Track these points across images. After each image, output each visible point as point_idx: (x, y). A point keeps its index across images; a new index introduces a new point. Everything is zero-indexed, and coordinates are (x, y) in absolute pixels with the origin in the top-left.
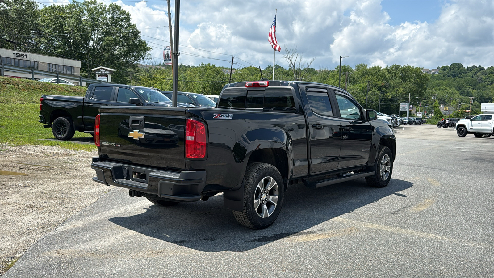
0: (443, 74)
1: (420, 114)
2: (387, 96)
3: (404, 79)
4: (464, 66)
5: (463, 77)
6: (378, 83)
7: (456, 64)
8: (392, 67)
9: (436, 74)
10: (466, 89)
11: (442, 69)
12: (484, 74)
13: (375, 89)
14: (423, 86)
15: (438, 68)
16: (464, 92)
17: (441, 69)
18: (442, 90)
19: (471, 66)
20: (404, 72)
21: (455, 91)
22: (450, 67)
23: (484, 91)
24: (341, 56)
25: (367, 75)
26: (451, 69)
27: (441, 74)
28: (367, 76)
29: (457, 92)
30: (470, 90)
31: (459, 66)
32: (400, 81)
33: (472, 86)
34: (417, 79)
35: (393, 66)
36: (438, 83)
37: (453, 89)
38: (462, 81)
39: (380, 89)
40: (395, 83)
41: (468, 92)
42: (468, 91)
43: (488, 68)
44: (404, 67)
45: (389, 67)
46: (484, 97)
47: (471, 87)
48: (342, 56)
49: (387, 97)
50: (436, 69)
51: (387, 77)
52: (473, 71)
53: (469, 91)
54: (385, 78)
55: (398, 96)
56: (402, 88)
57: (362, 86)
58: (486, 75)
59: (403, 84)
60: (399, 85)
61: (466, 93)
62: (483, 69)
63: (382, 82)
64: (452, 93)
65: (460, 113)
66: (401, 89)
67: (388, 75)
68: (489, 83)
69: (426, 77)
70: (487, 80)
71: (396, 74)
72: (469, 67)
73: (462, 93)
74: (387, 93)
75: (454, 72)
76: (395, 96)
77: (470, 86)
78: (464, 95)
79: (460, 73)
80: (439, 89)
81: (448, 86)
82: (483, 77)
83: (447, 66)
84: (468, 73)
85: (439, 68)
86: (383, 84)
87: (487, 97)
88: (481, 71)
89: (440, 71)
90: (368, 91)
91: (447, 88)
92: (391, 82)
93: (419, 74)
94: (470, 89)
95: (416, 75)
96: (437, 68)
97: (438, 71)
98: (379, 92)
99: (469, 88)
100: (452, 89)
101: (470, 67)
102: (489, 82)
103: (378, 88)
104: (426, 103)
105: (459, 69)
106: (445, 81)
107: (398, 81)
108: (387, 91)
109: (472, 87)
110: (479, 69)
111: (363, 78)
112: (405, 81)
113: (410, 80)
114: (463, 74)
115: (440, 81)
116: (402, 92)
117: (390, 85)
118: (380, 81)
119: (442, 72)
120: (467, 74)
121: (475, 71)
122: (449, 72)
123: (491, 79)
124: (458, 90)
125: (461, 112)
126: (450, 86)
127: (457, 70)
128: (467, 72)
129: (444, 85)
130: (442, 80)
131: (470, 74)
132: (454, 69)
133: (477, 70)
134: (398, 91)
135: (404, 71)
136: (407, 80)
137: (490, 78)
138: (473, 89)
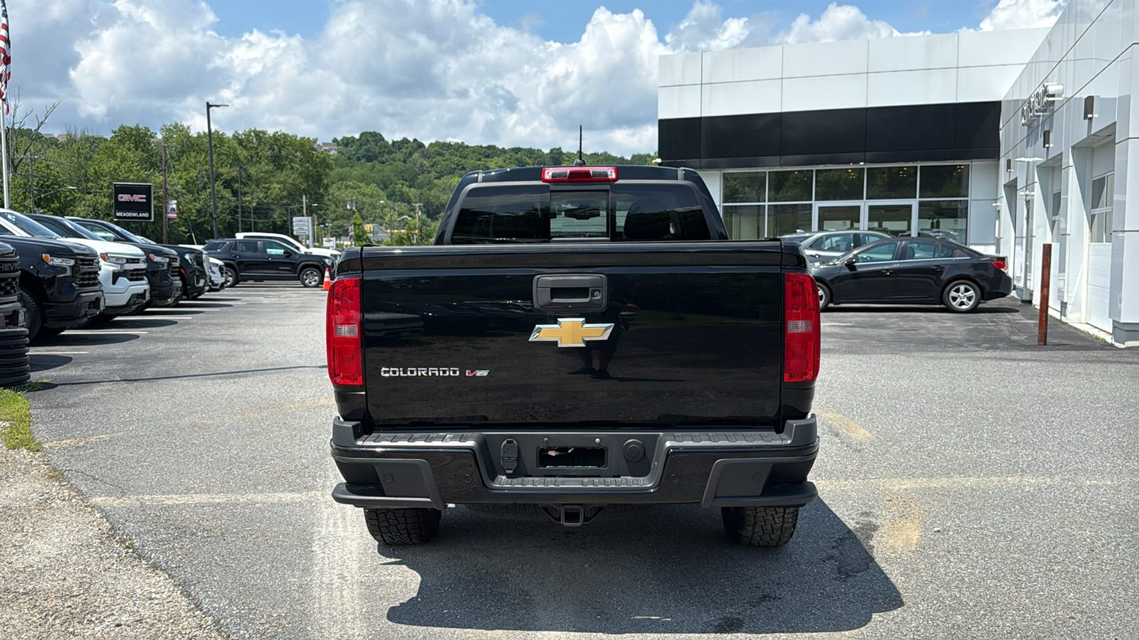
0: (347, 155)
1: (330, 241)
2: (247, 201)
3: (279, 164)
4: (386, 139)
5: (387, 161)
6: (221, 170)
7: (371, 133)
8: (248, 135)
9: (332, 153)
10: (398, 187)
11: (343, 143)
12: (426, 155)
13: (218, 186)
14: (321, 179)
15: (335, 140)
16: (394, 192)
17: (341, 143)
18: (352, 188)
19: (398, 138)
20: (276, 147)
21: (376, 190)
22: (358, 140)
23: (430, 191)
24: (208, 103)
25: (194, 151)
26: (361, 144)
27: (343, 154)
28: (193, 154)
29: (382, 193)
30: (405, 189)
31: (377, 137)
32: (270, 167)
33: (407, 181)
34: (307, 165)
35: (250, 132)
36: (341, 174)
37: (373, 186)
38: (387, 169)
39: (227, 184)
40: (261, 172)
41: (402, 194)
42: (401, 192)
43: (431, 144)
44: (274, 135)
45: (241, 133)
46: (432, 203)
47: (405, 182)
48: (210, 104)
49: (247, 203)
50: (331, 142)
51: (242, 158)
52: (404, 150)
53: (403, 190)
54: (237, 160)
55: (270, 201)
56: (277, 183)
57: (185, 179)
58: (429, 158)
59: (279, 175)
60: (270, 177)
61: (399, 195)
62: (421, 146)
63: (232, 170)
64: (371, 196)
65: (405, 237)
66: (275, 185)
67: (242, 153)
68: (437, 175)
69: (324, 160)
70: (433, 169)
71: (258, 151)
72: (395, 140)
73: (391, 196)
74: (245, 194)
75: (368, 151)
76: (265, 201)
77: (404, 180)
78: (396, 199)
79: (380, 153)
80: (347, 187)
81: (362, 181)
82: (425, 162)
83: (353, 137)
84: (396, 152)
85: (337, 140)
86: (234, 174)
87: (438, 203)
88: (420, 150)
89: (340, 147)
90: (201, 191)
91: (361, 185)
92: (252, 171)
93: (309, 153)
94: (405, 187)
95: (303, 154)
96: (333, 141)
97: (336, 147)
98: (227, 194)
99: (402, 184)
100: (370, 187)
101: (397, 142)
102: (436, 172)
103: (224, 182)
104: (324, 217)
105: (379, 144)
106: (355, 170)
107: (267, 167)
108: (246, 189)
109: (407, 183)
110: (415, 146)
111: (184, 157)
112: (280, 167)
113: (291, 166)
114: (386, 156)
115: (344, 169)
116: (279, 192)
117: (249, 176)
118: (226, 166)
119: (344, 150)
120: (394, 155)
121: (409, 150)
122: (359, 150)
123: (439, 166)
124: (383, 190)
125: (407, 235)
126: (363, 179)
127: (373, 146)
128: (393, 152)
129: (352, 178)
130: (348, 168)
131: (400, 156)
132: (369, 145)
133: (412, 147)
134: (270, 191)
135: (277, 145)
136: (285, 165)
137: (437, 165)
138: (411, 187)
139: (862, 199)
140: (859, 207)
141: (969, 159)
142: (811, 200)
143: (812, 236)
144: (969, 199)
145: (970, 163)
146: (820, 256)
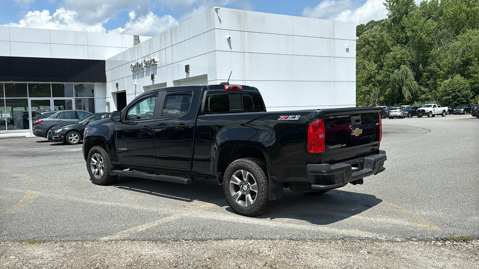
139: (51, 97)
140: (50, 100)
141: (93, 82)
142: (27, 97)
143: (56, 112)
144: (94, 97)
145: (94, 84)
146: (61, 121)
